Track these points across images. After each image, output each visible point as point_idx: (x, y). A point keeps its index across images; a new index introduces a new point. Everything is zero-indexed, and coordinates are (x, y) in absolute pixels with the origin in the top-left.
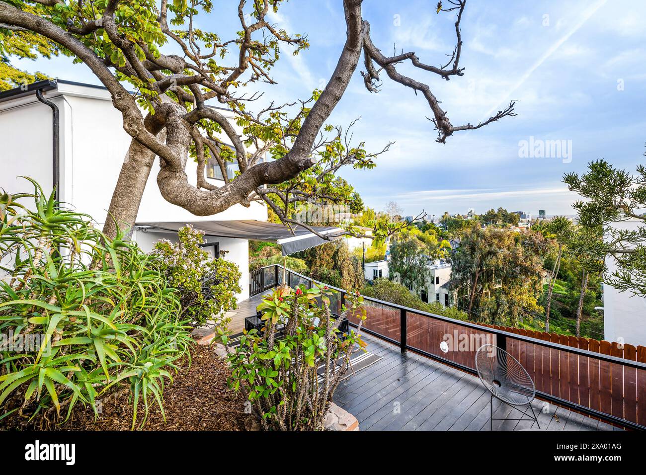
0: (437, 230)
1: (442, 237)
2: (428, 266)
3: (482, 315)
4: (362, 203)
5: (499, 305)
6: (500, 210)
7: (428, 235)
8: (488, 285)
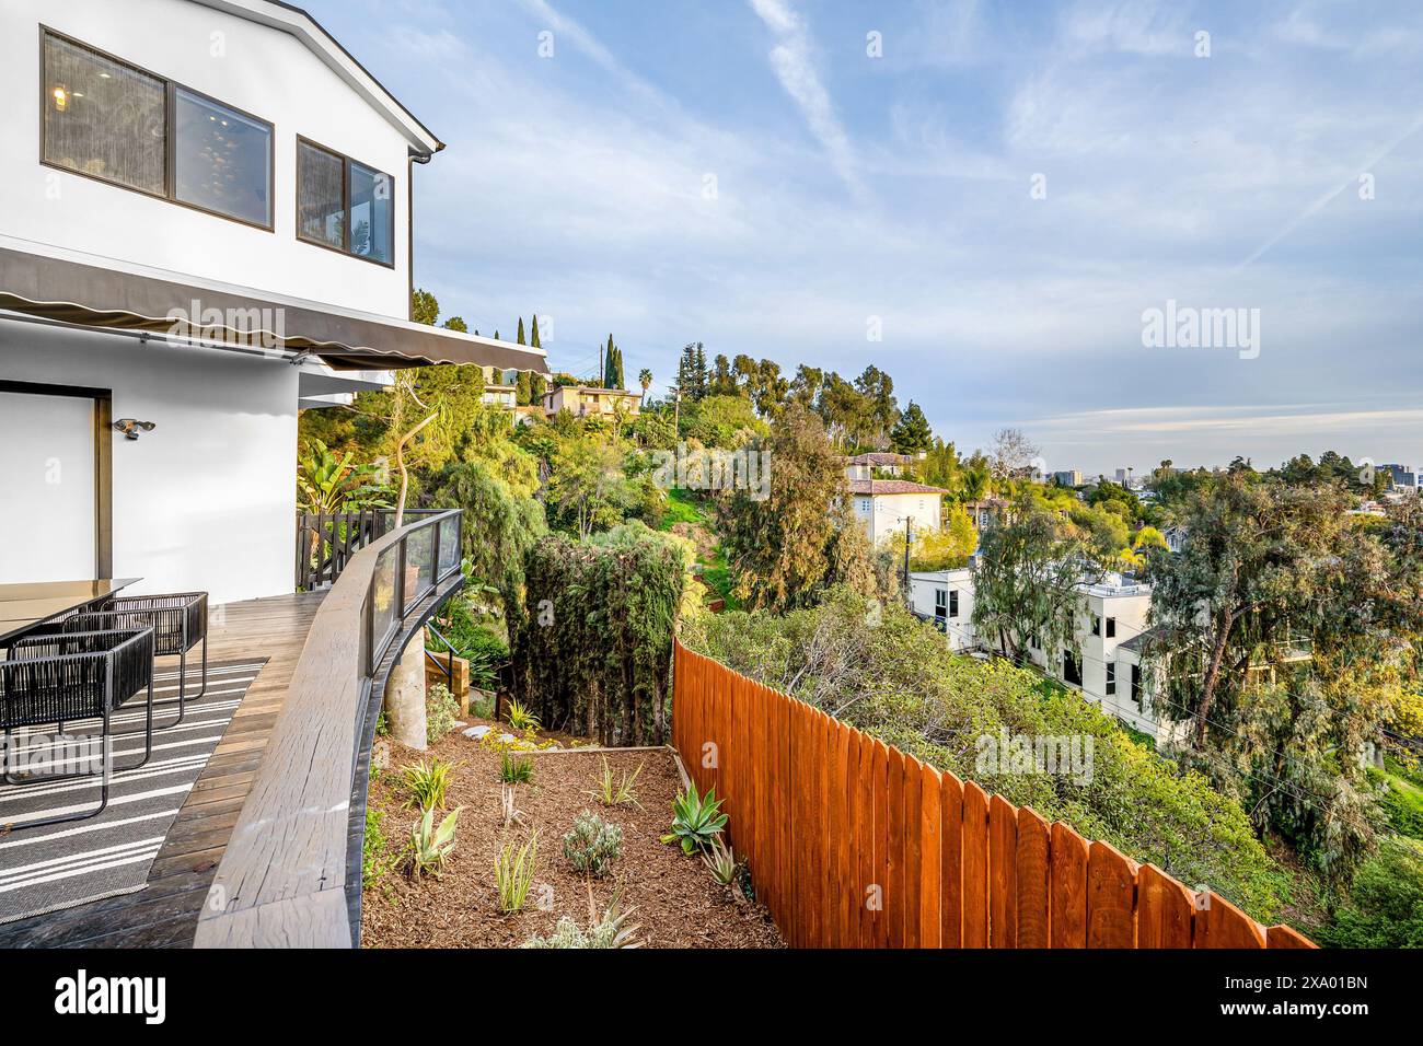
0: (1133, 503)
1: (1142, 519)
2: (1082, 587)
3: (1241, 733)
4: (928, 429)
5: (1297, 709)
6: (1329, 457)
7: (1103, 513)
8: (1266, 649)
